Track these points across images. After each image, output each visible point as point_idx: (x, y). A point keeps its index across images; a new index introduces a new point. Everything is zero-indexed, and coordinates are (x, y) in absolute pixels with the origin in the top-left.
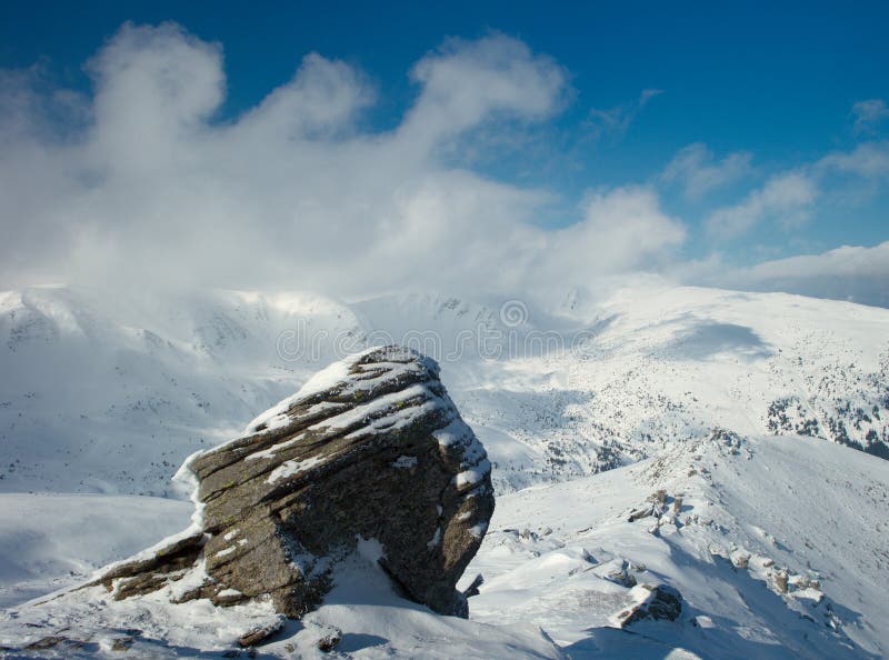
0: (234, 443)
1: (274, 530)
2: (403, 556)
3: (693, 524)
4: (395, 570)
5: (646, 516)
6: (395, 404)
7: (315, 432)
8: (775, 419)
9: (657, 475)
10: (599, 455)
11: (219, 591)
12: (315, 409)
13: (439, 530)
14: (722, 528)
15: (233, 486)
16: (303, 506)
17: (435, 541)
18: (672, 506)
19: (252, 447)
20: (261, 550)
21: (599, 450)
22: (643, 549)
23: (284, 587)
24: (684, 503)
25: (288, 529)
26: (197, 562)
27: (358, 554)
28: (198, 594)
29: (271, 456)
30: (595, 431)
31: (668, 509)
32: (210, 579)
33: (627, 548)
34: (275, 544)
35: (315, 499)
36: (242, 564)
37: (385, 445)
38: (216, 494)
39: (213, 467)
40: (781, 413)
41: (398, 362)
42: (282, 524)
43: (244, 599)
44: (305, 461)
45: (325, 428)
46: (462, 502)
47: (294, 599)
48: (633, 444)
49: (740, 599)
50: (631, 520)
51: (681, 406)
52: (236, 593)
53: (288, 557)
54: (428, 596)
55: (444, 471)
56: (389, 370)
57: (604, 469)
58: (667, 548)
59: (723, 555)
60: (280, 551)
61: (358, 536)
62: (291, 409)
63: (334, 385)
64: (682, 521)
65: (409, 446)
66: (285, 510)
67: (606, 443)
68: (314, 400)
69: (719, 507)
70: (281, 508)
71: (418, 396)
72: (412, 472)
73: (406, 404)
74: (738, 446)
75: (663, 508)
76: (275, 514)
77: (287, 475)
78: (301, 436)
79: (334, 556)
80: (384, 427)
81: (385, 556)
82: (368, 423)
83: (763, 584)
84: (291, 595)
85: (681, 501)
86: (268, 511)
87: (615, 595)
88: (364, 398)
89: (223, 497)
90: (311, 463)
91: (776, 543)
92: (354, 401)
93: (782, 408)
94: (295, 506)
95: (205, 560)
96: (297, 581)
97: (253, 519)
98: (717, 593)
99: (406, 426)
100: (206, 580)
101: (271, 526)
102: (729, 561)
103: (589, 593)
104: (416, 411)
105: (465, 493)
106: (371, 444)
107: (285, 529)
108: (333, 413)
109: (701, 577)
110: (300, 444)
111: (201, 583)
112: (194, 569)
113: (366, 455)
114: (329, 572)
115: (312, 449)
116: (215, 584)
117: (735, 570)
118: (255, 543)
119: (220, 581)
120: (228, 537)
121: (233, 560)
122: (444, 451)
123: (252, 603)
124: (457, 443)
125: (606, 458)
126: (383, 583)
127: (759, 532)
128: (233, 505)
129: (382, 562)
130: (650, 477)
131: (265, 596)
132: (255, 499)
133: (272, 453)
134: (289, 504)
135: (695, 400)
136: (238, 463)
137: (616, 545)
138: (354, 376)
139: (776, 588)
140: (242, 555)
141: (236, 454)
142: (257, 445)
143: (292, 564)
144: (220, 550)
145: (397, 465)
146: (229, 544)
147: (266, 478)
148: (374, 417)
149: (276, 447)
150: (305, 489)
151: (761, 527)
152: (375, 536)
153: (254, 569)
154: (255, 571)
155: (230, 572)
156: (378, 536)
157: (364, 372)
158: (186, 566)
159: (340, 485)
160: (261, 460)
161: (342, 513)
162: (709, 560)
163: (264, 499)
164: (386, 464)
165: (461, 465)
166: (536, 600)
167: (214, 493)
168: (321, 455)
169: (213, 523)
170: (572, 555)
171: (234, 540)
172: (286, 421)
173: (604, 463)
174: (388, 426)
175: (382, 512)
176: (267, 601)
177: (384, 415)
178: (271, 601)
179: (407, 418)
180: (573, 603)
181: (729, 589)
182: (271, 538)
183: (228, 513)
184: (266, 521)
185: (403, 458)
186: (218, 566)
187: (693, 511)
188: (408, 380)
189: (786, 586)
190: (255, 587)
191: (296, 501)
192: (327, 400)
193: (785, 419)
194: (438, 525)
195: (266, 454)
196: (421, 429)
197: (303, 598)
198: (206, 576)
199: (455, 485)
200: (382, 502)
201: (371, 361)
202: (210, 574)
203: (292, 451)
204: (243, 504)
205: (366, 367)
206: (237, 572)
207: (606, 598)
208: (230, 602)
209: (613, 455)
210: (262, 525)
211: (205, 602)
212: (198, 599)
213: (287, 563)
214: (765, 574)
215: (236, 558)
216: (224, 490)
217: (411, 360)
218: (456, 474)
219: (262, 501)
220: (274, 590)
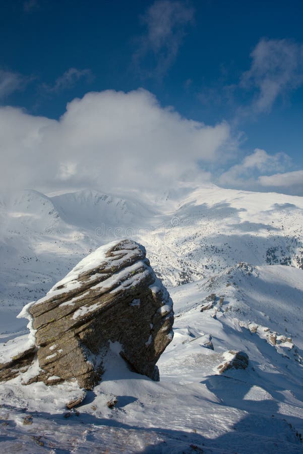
0: (53, 298)
1: (77, 344)
2: (132, 350)
3: (229, 311)
4: (128, 357)
5: (210, 309)
6: (131, 273)
7: (94, 290)
8: (270, 257)
9: (210, 286)
10: (180, 276)
11: (48, 377)
12: (93, 278)
13: (151, 336)
14: (243, 313)
15: (53, 321)
16: (91, 330)
17: (149, 342)
18: (218, 302)
19: (62, 300)
20: (71, 355)
21: (181, 273)
22: (209, 326)
23: (84, 374)
24: (224, 301)
25: (83, 342)
26: (33, 361)
27: (110, 350)
28: (36, 379)
29: (73, 304)
30: (179, 264)
31: (216, 303)
32: (43, 371)
33: (201, 325)
34: (78, 352)
35: (95, 326)
36: (60, 362)
37: (128, 295)
38: (44, 326)
39: (43, 311)
40: (273, 254)
41: (130, 249)
42: (81, 340)
43: (61, 381)
44: (91, 307)
45: (100, 288)
46: (164, 322)
47: (89, 380)
48: (198, 270)
49: (257, 350)
50: (202, 311)
51: (222, 251)
52: (57, 378)
53: (85, 358)
54: (145, 370)
55: (154, 306)
56: (126, 254)
57: (183, 283)
58: (221, 325)
59: (246, 327)
60: (81, 356)
61: (109, 341)
62: (79, 278)
63: (101, 264)
64: (223, 309)
65: (138, 294)
66: (82, 333)
67: (184, 270)
68: (92, 273)
69: (242, 302)
70: (80, 332)
71: (141, 267)
72: (139, 307)
73: (136, 272)
74: (252, 271)
75: (214, 303)
76: (77, 335)
77: (82, 314)
78: (87, 293)
79: (102, 353)
80: (128, 286)
81: (123, 351)
82: (120, 284)
83: (265, 341)
84: (88, 378)
85: (223, 299)
86: (73, 334)
87: (212, 356)
88: (117, 270)
89: (48, 326)
90: (94, 307)
91: (270, 319)
92: (111, 272)
93: (273, 251)
94: (87, 331)
95: (38, 360)
96: (91, 370)
97: (66, 338)
98: (247, 347)
99: (137, 284)
100: (40, 372)
101: (76, 343)
102: (249, 330)
103: (199, 355)
104: (141, 276)
105: (165, 316)
106: (123, 295)
107: (83, 343)
108: (103, 279)
109: (238, 339)
110: (87, 297)
111: (38, 373)
112: (32, 365)
113: (120, 301)
114: (102, 363)
115: (94, 300)
116: (45, 374)
117: (252, 334)
118: (67, 351)
119: (48, 372)
120: (52, 348)
121: (55, 361)
122: (154, 296)
123: (66, 383)
124: (160, 291)
125: (184, 277)
126: (124, 365)
127: (262, 314)
128: (53, 332)
129: (121, 354)
130: (207, 287)
131: (73, 379)
132: (66, 328)
133: (73, 303)
134: (84, 330)
135: (230, 248)
136: (56, 309)
137: (195, 324)
138: (110, 258)
139: (271, 342)
140: (60, 358)
141: (55, 303)
142: (65, 298)
143: (88, 362)
144: (47, 356)
145: (133, 305)
146: (53, 352)
147: (72, 316)
148: (122, 280)
149: (74, 299)
150: (92, 321)
151: (263, 312)
152: (118, 340)
153: (67, 365)
154: (68, 366)
155: (54, 367)
156: (119, 340)
157: (114, 256)
158: (28, 364)
159: (106, 317)
160: (67, 307)
161: (105, 331)
162: (239, 330)
163: (72, 328)
164: (128, 305)
165: (162, 302)
166: (172, 359)
167: (43, 325)
168: (99, 303)
169: (43, 341)
170: (182, 333)
171: (55, 350)
172: (78, 285)
173: (183, 280)
174: (130, 285)
175: (122, 329)
176: (74, 381)
177: (127, 279)
178: (77, 381)
179: (137, 280)
180: (192, 361)
181: (252, 345)
182: (76, 349)
183: (52, 335)
184: (73, 339)
185: (135, 301)
186: (47, 364)
187: (229, 304)
188: (136, 259)
189: (276, 341)
190: (68, 375)
191: (88, 328)
192: (99, 273)
193: (274, 257)
194: (151, 333)
195: (70, 303)
196: (144, 285)
197: (93, 379)
198: (40, 370)
199: (160, 313)
200: (123, 323)
201: (117, 249)
202: (42, 368)
203: (83, 302)
204: (59, 331)
205: (115, 253)
206: (57, 367)
207: (208, 357)
208: (55, 383)
209: (188, 276)
210: (71, 342)
211: (41, 383)
212: (36, 382)
213: (85, 361)
214: (265, 335)
215: (57, 359)
216: (48, 323)
217: (136, 248)
218: (160, 307)
219: (70, 329)
220: (79, 376)
